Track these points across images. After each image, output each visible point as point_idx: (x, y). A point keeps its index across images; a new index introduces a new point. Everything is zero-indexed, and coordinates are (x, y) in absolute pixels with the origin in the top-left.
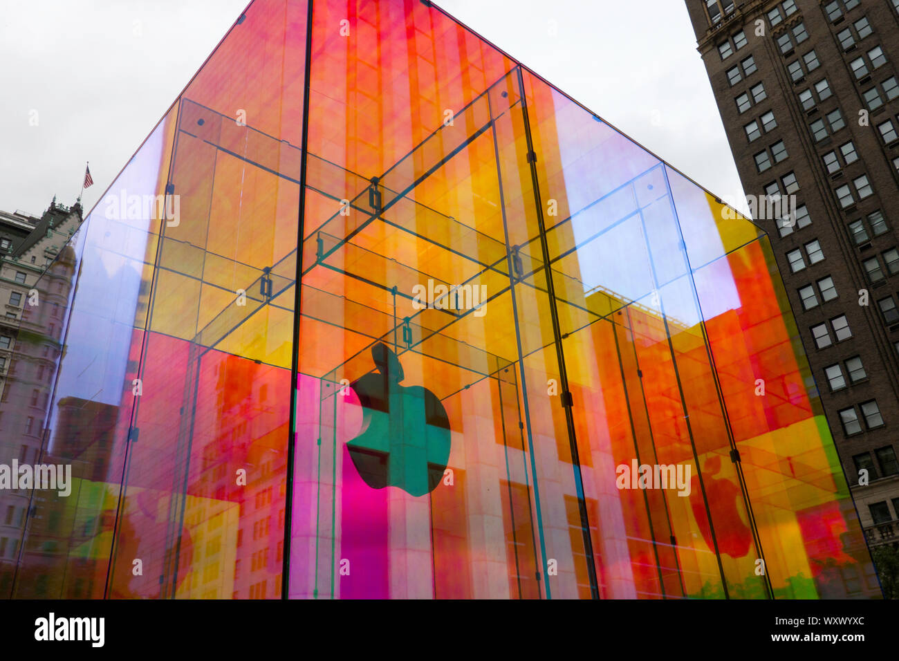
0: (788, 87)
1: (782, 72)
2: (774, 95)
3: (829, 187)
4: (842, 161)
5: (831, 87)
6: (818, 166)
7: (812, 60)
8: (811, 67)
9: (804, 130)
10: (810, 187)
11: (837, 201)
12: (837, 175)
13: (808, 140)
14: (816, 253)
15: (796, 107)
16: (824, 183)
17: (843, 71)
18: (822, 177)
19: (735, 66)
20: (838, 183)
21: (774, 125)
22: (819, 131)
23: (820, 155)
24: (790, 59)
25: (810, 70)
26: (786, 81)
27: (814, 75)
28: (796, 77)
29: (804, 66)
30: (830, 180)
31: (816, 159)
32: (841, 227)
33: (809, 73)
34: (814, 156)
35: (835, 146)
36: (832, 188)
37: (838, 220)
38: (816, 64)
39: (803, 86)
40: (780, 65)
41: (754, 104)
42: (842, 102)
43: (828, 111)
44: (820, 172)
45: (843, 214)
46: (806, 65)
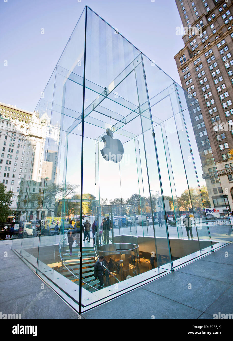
0: (197, 79)
1: (196, 75)
2: (194, 81)
3: (205, 102)
4: (208, 96)
5: (207, 79)
6: (203, 97)
7: (203, 73)
8: (203, 74)
9: (200, 89)
10: (201, 102)
11: (206, 105)
12: (207, 99)
13: (201, 91)
14: (201, 117)
15: (199, 84)
16: (204, 101)
17: (210, 75)
18: (204, 99)
19: (186, 75)
20: (207, 101)
21: (194, 88)
22: (204, 89)
23: (203, 95)
24: (198, 73)
25: (203, 75)
26: (197, 78)
27: (204, 76)
28: (199, 77)
29: (201, 74)
30: (205, 100)
31: (203, 96)
32: (207, 111)
33: (202, 76)
34: (202, 95)
35: (207, 93)
36: (206, 102)
37: (207, 109)
38: (204, 73)
39: (201, 79)
40: (196, 74)
41: (190, 83)
42: (209, 82)
43: (206, 84)
44: (203, 99)
45: (208, 108)
46: (202, 74)
